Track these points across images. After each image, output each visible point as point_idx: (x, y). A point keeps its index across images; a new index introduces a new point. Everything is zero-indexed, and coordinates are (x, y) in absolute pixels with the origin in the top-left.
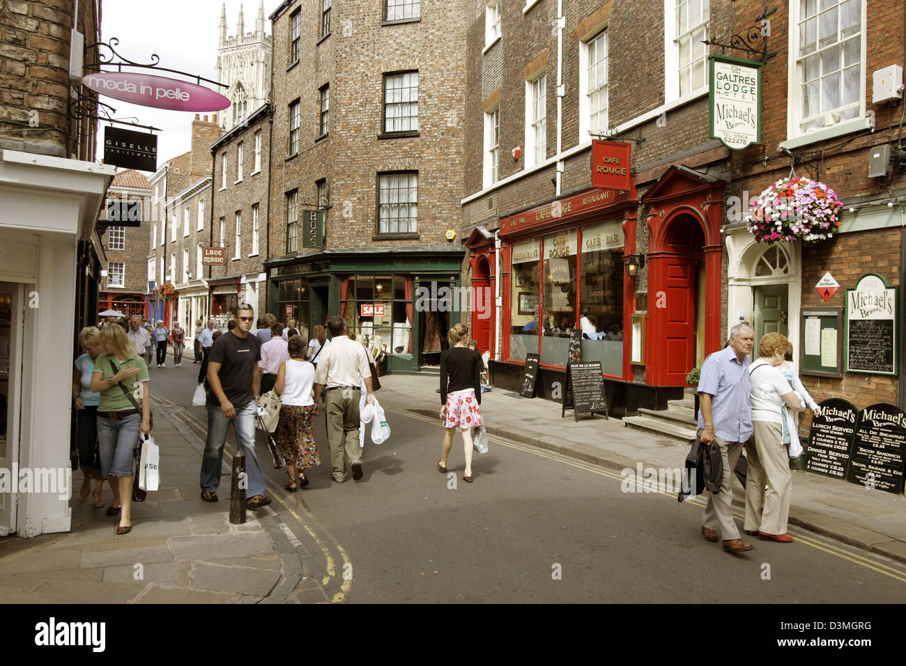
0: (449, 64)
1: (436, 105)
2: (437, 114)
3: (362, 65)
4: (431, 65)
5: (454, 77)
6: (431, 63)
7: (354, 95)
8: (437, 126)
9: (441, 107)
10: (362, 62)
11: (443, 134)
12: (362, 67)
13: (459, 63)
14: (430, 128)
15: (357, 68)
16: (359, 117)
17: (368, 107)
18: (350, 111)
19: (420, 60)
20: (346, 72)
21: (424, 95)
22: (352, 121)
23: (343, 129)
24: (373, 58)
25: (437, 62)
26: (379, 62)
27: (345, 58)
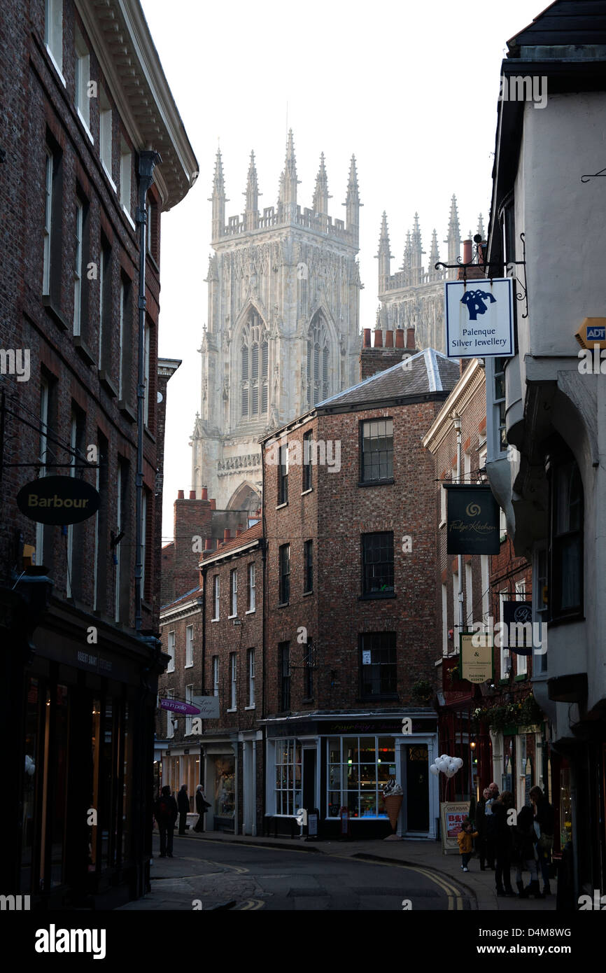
0: (421, 527)
1: (410, 567)
2: (411, 576)
3: (341, 525)
4: (405, 527)
5: (426, 540)
6: (404, 525)
7: (336, 556)
8: (412, 588)
9: (415, 569)
10: (342, 522)
11: (417, 596)
12: (342, 527)
13: (430, 525)
14: (406, 590)
15: (337, 529)
16: (340, 578)
17: (349, 567)
18: (332, 572)
19: (395, 522)
20: (327, 532)
21: (399, 556)
22: (334, 582)
23: (326, 590)
24: (352, 519)
25: (410, 524)
26: (358, 522)
27: (326, 518)
